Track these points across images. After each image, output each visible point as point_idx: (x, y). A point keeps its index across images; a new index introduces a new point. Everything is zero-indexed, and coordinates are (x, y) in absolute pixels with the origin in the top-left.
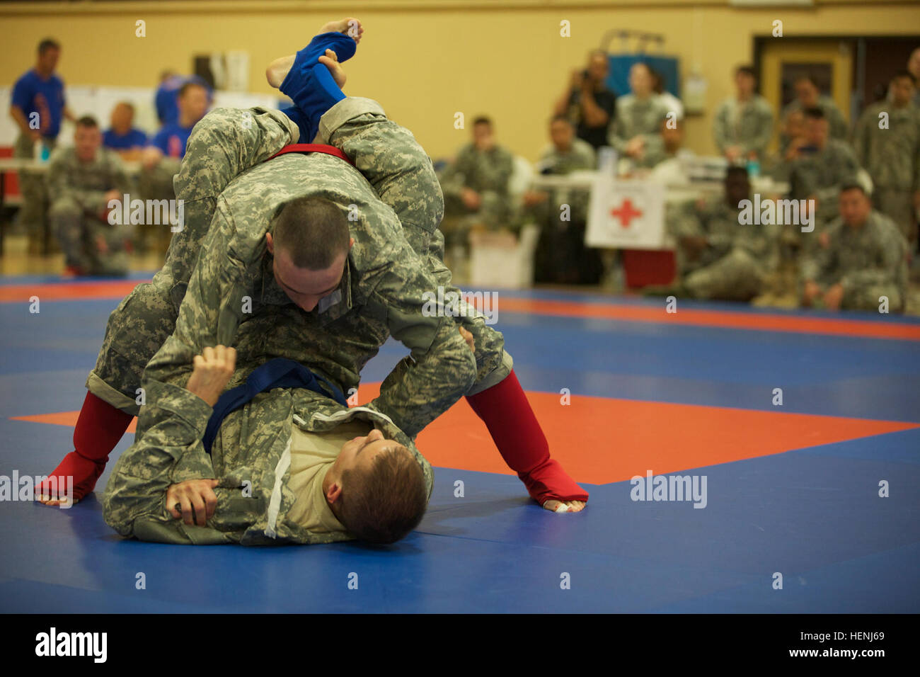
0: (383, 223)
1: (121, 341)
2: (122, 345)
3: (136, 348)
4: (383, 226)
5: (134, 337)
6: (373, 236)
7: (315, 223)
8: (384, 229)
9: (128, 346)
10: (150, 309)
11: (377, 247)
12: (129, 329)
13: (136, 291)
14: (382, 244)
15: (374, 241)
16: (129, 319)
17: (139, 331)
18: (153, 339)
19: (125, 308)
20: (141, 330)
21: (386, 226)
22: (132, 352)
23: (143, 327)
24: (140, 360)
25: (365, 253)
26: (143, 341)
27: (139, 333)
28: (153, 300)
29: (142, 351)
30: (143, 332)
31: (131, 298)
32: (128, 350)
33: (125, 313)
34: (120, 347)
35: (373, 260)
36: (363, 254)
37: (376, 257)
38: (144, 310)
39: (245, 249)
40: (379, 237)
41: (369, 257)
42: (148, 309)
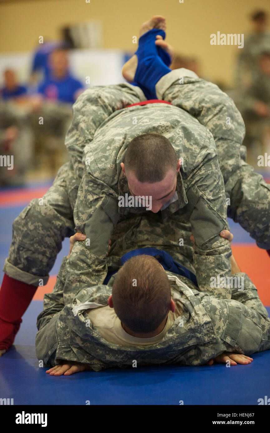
0: (196, 136)
1: (26, 240)
2: (28, 242)
3: (37, 243)
4: (197, 138)
5: (36, 236)
6: (191, 147)
7: (149, 150)
8: (198, 140)
9: (32, 242)
10: (44, 215)
11: (194, 153)
12: (31, 231)
13: (32, 204)
14: (198, 151)
15: (191, 149)
16: (30, 224)
17: (38, 231)
18: (48, 236)
19: (26, 216)
20: (40, 230)
21: (199, 138)
22: (35, 246)
23: (40, 228)
24: (42, 250)
25: (187, 159)
26: (42, 238)
27: (39, 233)
28: (46, 209)
29: (43, 245)
30: (41, 232)
31: (30, 209)
32: (32, 245)
33: (26, 219)
34: (26, 243)
35: (194, 162)
36: (186, 160)
37: (195, 160)
38: (40, 216)
39: (105, 178)
40: (195, 146)
41: (190, 161)
42: (43, 216)
